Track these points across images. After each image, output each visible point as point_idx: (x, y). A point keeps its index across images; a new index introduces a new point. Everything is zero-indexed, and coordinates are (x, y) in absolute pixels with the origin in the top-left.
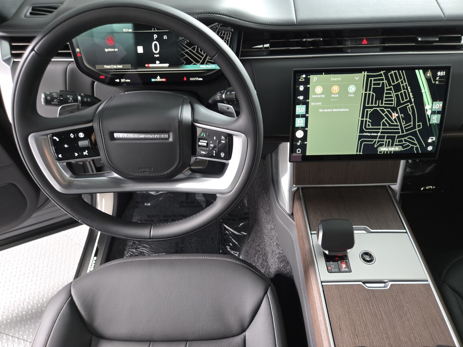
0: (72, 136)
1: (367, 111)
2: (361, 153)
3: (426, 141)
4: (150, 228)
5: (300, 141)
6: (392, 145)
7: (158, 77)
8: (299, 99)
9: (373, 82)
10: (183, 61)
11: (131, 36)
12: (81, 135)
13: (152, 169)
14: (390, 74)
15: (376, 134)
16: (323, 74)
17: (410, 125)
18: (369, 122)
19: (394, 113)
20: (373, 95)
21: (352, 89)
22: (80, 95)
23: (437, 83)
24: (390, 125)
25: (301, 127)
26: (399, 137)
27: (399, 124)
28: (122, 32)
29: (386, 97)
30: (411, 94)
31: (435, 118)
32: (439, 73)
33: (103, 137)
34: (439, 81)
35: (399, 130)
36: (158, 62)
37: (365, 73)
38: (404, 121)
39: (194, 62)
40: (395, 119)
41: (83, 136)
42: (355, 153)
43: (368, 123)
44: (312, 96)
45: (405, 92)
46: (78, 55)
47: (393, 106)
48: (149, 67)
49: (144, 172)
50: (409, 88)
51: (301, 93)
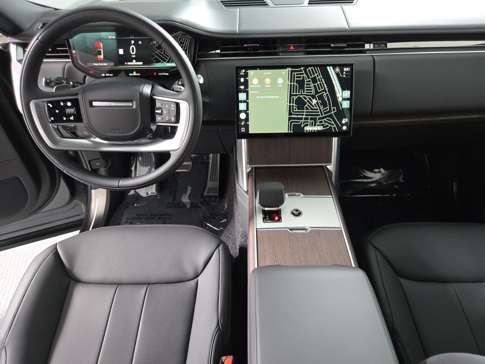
0: (62, 104)
1: (293, 98)
2: (292, 132)
3: (340, 121)
4: (119, 180)
5: (243, 122)
6: (315, 125)
7: (135, 73)
8: (241, 89)
9: (296, 76)
10: (153, 60)
11: (115, 41)
12: (69, 104)
13: (120, 130)
14: (308, 70)
15: (301, 116)
16: (257, 70)
17: (327, 109)
18: (295, 106)
19: (314, 99)
20: (296, 86)
21: (280, 81)
22: (72, 81)
23: (344, 76)
24: (312, 109)
25: (244, 111)
26: (319, 119)
27: (318, 108)
28: (107, 38)
29: (306, 87)
30: (325, 85)
31: (345, 103)
32: (345, 69)
33: (84, 104)
34: (345, 75)
35: (319, 113)
36: (134, 61)
37: (289, 69)
38: (322, 106)
39: (162, 61)
40: (315, 105)
41: (71, 105)
42: (287, 132)
43: (294, 108)
44: (250, 86)
45: (320, 83)
46: (74, 56)
47: (312, 94)
48: (127, 65)
49: (114, 133)
50: (323, 80)
51: (242, 84)
